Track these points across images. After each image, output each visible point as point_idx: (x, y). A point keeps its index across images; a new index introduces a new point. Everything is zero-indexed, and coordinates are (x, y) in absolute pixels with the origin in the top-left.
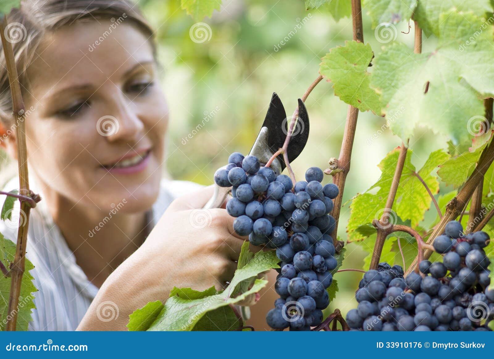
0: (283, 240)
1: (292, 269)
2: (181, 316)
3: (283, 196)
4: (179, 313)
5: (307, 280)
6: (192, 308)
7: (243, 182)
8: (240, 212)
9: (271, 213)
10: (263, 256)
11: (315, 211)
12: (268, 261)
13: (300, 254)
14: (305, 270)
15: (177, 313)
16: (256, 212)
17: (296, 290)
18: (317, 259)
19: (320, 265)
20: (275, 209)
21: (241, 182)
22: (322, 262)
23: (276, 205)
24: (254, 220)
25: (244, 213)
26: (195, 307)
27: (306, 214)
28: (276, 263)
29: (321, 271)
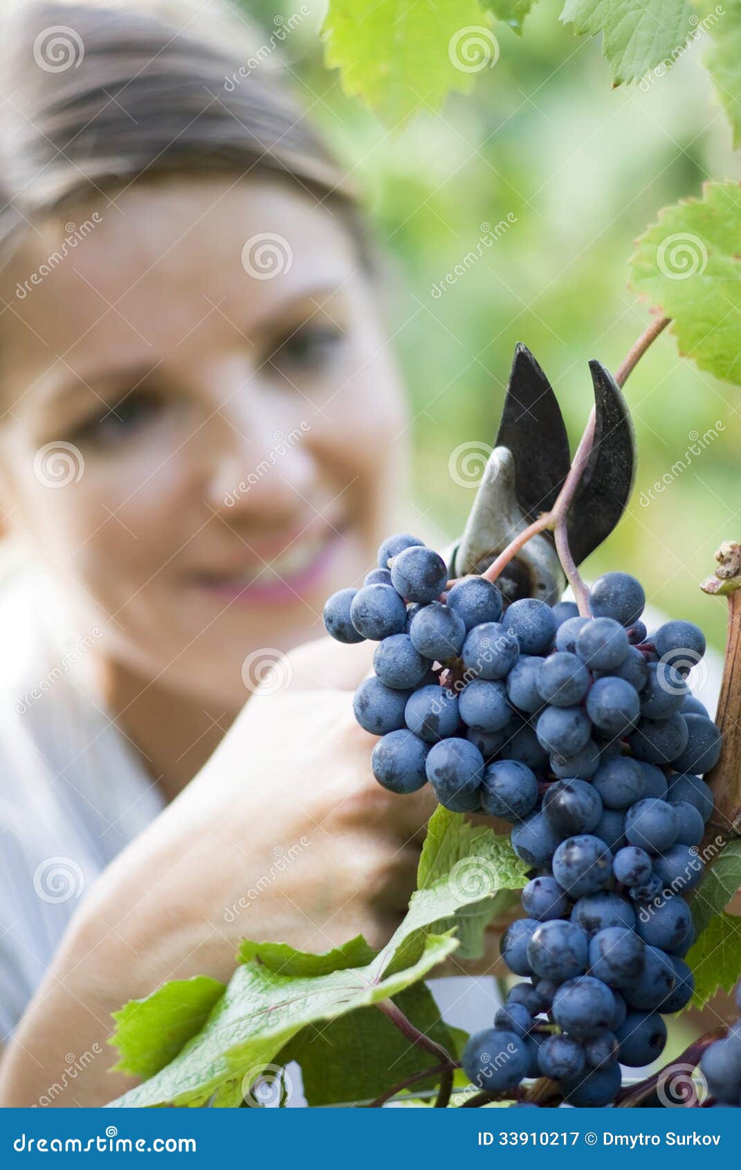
0: (520, 802)
1: (550, 892)
2: (244, 1034)
3: (512, 667)
4: (243, 1024)
5: (591, 927)
6: (278, 1009)
7: (391, 629)
8: (389, 719)
9: (477, 723)
10: (493, 847)
11: (598, 714)
12: (502, 863)
13: (568, 847)
14: (593, 895)
15: (237, 1024)
16: (432, 720)
17: (545, 960)
18: (626, 860)
19: (635, 878)
20: (486, 708)
21: (385, 629)
22: (640, 869)
23: (491, 695)
24: (429, 744)
25: (401, 724)
26: (283, 1008)
27: (577, 721)
28: (523, 872)
29: (640, 897)
